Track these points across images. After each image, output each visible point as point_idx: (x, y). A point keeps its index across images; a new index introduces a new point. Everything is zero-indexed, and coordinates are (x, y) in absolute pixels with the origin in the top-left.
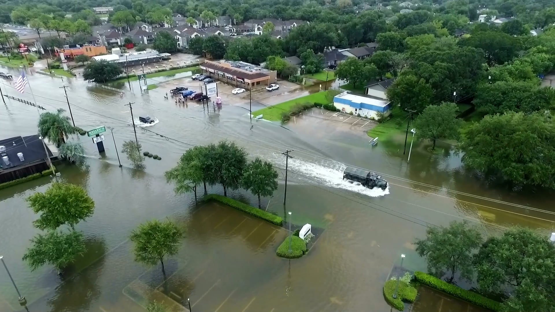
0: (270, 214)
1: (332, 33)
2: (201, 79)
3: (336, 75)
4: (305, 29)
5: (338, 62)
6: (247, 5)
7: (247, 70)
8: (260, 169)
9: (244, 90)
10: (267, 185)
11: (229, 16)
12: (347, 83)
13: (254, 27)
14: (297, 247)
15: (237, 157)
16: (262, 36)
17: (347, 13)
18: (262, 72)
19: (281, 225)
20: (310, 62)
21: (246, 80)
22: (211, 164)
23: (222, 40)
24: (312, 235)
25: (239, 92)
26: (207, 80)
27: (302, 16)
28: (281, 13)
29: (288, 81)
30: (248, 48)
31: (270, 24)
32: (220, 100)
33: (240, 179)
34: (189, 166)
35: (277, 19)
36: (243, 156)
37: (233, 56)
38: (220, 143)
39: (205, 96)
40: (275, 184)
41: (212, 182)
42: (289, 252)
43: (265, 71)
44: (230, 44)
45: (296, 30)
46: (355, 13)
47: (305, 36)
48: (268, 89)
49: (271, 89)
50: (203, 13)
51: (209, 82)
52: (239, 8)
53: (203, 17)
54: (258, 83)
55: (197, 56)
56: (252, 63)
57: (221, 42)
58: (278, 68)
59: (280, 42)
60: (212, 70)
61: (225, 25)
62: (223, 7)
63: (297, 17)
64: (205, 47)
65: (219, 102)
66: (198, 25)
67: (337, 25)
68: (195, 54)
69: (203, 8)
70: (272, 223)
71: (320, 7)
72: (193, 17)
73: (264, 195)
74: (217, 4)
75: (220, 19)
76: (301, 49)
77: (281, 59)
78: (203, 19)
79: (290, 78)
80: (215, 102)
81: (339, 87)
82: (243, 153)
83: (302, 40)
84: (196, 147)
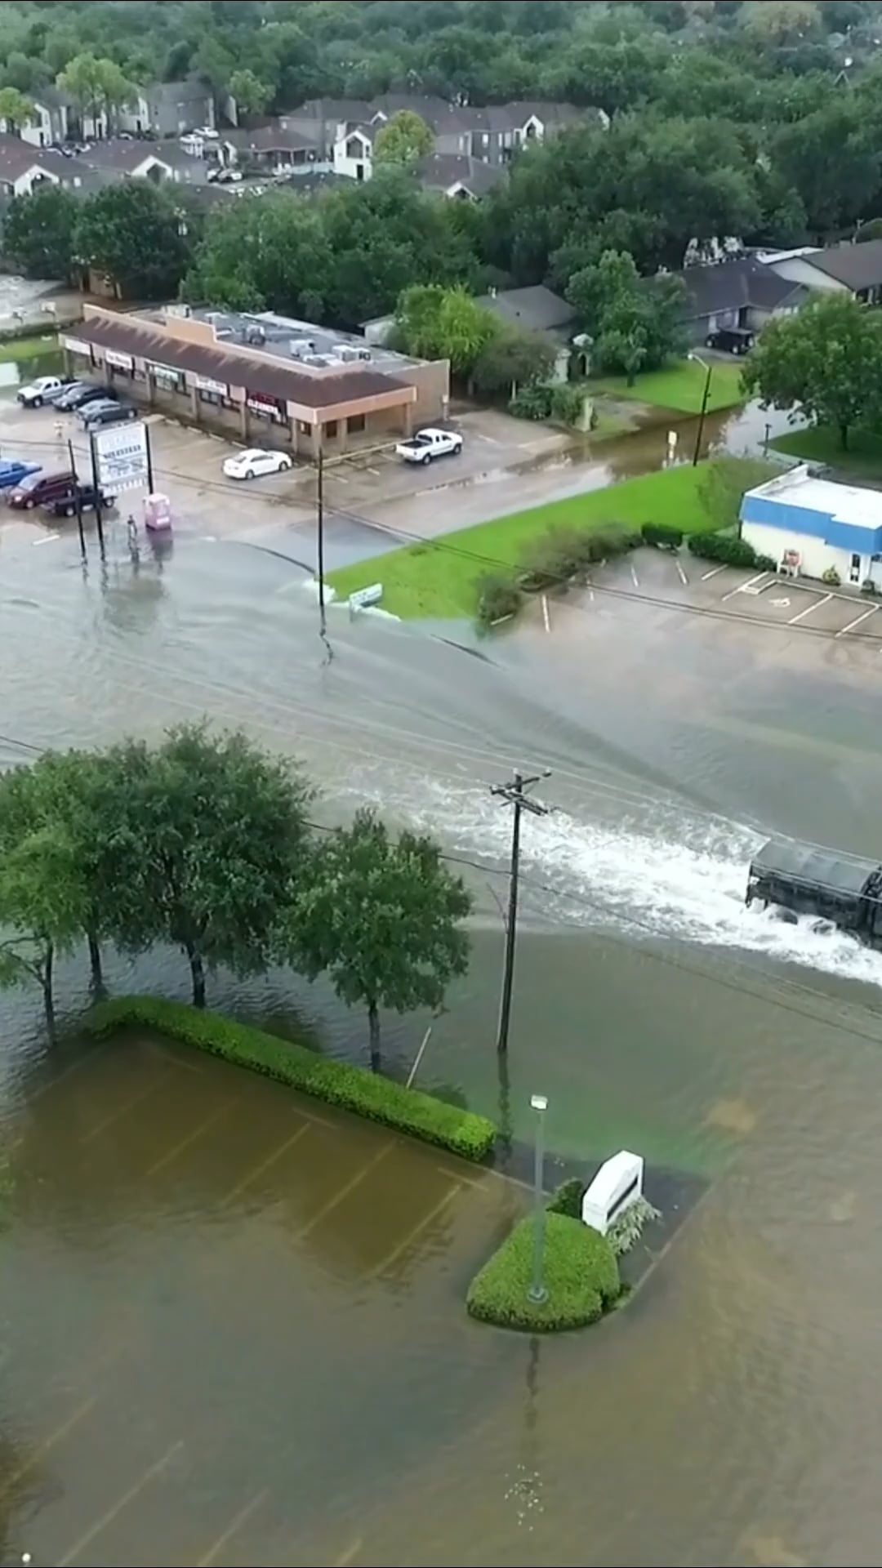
0: (429, 1102)
1: (729, 169)
2: (64, 401)
3: (750, 382)
4: (592, 152)
5: (760, 318)
6: (294, 27)
7: (297, 357)
8: (377, 872)
9: (284, 457)
10: (416, 949)
11: (205, 81)
12: (805, 425)
13: (328, 139)
14: (571, 1274)
15: (260, 806)
16: (371, 182)
17: (799, 70)
18: (377, 370)
19: (487, 1156)
20: (617, 317)
21: (295, 410)
22: (129, 843)
23: (172, 203)
24: (649, 1211)
25: (259, 468)
26: (97, 406)
27: (572, 82)
28: (465, 67)
29: (509, 412)
30: (305, 248)
31: (411, 123)
32: (161, 512)
33: (276, 926)
34: (16, 854)
35: (446, 98)
36: (288, 804)
37: (228, 283)
38: (173, 734)
39: (87, 489)
40: (457, 944)
41: (134, 938)
42: (533, 1299)
43: (390, 363)
44: (213, 227)
45: (546, 156)
46: (837, 68)
47: (593, 185)
48: (409, 452)
49: (420, 453)
50: (69, 66)
51: (107, 419)
52: (252, 43)
53: (69, 86)
54: (356, 424)
55: (42, 286)
56: (326, 322)
57: (164, 215)
58: (456, 345)
59: (460, 214)
60: (123, 360)
61: (182, 126)
62: (171, 37)
63: (547, 87)
64: (83, 238)
65: (160, 522)
66: (46, 129)
67: (750, 128)
68: (35, 272)
69: (73, 41)
70: (444, 1145)
71: (659, 35)
72: (24, 89)
73: (399, 1001)
74: (144, 23)
75: (159, 96)
76: (569, 248)
77: (472, 304)
78: (71, 99)
79: (514, 400)
80: (140, 523)
81: (767, 444)
82: (290, 790)
83: (574, 204)
84: (49, 754)
